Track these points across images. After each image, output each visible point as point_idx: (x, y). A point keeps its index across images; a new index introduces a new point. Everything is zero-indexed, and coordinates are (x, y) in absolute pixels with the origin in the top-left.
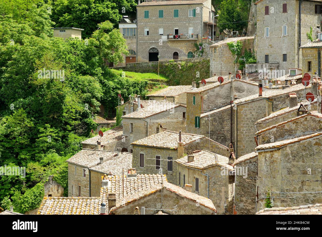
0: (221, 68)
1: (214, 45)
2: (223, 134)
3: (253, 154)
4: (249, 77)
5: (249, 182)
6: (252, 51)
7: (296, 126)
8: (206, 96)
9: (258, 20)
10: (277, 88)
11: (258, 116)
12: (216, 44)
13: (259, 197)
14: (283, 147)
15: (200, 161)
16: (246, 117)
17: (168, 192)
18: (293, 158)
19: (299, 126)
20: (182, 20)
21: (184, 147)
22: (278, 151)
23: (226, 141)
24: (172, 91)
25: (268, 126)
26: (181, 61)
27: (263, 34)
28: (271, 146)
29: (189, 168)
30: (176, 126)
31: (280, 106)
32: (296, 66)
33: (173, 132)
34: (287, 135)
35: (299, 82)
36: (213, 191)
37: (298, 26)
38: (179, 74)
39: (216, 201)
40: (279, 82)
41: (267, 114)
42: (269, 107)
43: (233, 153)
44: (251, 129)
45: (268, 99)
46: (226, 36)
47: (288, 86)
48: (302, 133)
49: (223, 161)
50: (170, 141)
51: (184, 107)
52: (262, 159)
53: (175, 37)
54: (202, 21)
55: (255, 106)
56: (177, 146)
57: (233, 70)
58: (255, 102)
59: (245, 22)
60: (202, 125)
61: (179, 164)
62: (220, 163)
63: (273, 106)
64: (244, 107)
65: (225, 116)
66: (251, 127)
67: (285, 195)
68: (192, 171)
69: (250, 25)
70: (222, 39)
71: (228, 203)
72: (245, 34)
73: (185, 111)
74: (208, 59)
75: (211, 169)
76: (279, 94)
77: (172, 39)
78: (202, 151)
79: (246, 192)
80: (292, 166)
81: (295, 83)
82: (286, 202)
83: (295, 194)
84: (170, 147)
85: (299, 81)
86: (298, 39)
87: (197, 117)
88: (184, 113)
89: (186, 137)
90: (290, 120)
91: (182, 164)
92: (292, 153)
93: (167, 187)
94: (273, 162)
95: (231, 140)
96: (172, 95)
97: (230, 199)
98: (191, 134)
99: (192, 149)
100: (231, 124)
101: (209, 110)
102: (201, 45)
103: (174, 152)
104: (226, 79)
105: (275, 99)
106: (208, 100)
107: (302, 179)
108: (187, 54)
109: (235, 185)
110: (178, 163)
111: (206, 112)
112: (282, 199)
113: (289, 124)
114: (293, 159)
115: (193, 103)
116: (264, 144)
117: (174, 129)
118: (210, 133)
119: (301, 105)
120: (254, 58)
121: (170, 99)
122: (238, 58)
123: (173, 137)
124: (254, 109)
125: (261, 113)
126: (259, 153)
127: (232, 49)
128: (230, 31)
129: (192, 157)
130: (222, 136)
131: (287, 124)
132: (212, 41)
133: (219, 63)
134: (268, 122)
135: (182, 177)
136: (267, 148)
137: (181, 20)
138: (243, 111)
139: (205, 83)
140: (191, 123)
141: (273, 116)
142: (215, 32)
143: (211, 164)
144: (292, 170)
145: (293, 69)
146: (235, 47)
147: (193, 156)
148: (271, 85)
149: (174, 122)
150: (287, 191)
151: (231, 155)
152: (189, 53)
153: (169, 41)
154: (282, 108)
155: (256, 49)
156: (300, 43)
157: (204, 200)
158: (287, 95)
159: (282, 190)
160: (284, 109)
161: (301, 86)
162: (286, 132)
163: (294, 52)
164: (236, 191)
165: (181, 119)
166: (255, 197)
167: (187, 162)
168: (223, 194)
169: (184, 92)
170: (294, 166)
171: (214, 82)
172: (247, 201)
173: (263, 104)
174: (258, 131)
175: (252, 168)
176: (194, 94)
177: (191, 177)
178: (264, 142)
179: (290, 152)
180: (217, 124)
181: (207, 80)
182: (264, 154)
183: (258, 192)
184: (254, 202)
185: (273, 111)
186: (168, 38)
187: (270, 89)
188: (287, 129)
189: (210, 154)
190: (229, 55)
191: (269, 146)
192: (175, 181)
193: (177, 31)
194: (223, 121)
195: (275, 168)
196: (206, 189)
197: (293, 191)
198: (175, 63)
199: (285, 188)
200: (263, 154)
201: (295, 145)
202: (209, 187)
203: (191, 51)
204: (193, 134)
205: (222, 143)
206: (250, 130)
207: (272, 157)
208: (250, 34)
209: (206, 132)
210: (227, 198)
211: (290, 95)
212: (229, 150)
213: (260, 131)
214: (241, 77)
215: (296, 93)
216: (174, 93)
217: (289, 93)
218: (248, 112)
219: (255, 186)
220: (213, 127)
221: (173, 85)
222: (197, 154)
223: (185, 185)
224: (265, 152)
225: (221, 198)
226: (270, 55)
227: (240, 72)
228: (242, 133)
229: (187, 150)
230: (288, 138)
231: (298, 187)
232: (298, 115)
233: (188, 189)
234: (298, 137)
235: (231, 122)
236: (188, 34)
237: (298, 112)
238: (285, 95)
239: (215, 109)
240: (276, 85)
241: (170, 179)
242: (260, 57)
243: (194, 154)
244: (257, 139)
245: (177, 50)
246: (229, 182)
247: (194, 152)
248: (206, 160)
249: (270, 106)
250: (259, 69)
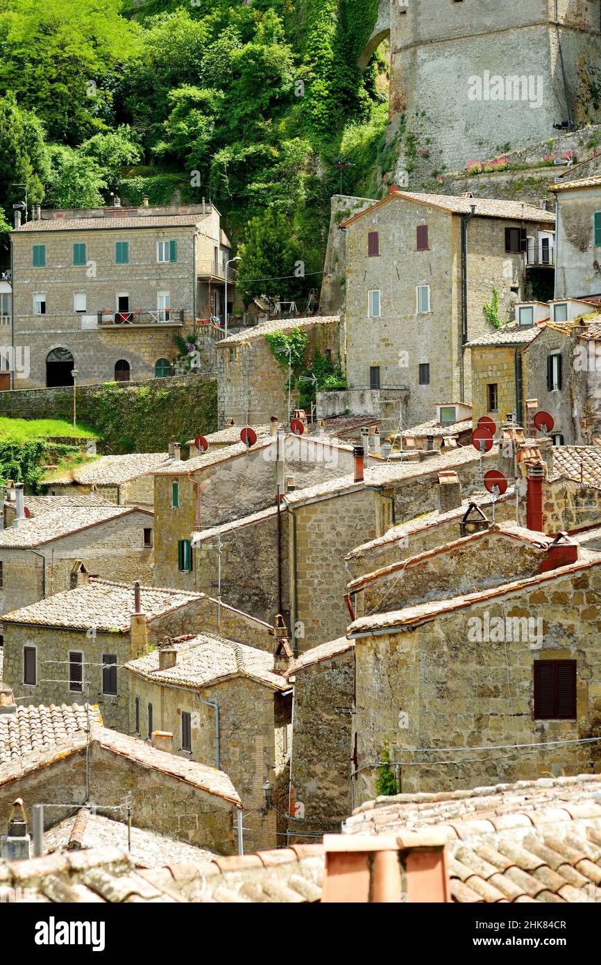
0: (250, 403)
1: (228, 340)
2: (257, 588)
3: (341, 644)
4: (327, 429)
5: (332, 720)
6: (334, 356)
7: (458, 563)
8: (208, 481)
9: (350, 271)
10: (406, 459)
11: (353, 535)
12: (234, 338)
13: (360, 763)
14: (423, 622)
15: (195, 664)
16: (320, 541)
17: (107, 754)
18: (453, 653)
19: (466, 564)
20: (139, 272)
21: (148, 627)
22: (409, 635)
23: (265, 607)
24: (113, 468)
25: (383, 564)
26: (137, 385)
27: (365, 308)
28: (391, 621)
29: (164, 686)
30: (125, 569)
31: (414, 508)
32: (456, 398)
33: (118, 586)
34: (434, 590)
35: (463, 440)
36: (232, 748)
37: (458, 288)
38: (132, 422)
39: (239, 775)
40: (410, 443)
41: (378, 531)
42: (384, 510)
43: (285, 640)
44: (334, 572)
45: (381, 489)
46: (261, 314)
47: (435, 454)
48: (475, 582)
49: (259, 663)
50: (110, 609)
51: (146, 513)
52: (365, 656)
53: (118, 319)
54: (194, 273)
55: (343, 509)
56: (128, 623)
57: (283, 410)
58: (346, 498)
59: (314, 276)
60: (197, 563)
61: (136, 675)
62: (249, 670)
63: (393, 508)
64: (315, 511)
65: (261, 538)
66: (335, 567)
67: (432, 756)
68: (172, 693)
69: (328, 285)
70: (252, 324)
71: (273, 782)
72: (315, 310)
73: (150, 525)
74: (213, 379)
75: (226, 686)
76: (408, 475)
77: (111, 323)
78: (199, 637)
79: (323, 750)
80: (449, 674)
81: (454, 443)
82: (434, 774)
83: (459, 753)
84: (110, 627)
85: (464, 438)
86: (460, 323)
87: (183, 542)
88: (147, 532)
89: (154, 597)
90: (441, 547)
91: (144, 673)
92: (448, 640)
93: (103, 742)
94: (396, 665)
95: (281, 604)
96: (113, 481)
97: (278, 770)
98: (169, 590)
99: (171, 633)
100: (280, 560)
101: (217, 521)
102: (192, 340)
103: (119, 641)
104: (264, 435)
105: (399, 490)
106: (215, 494)
107: (477, 711)
108: (153, 365)
109: (294, 730)
110: (132, 671)
111: (208, 528)
112: (424, 767)
113: (440, 559)
114: (451, 656)
115: (172, 503)
116: (372, 614)
117: (120, 578)
118: (222, 587)
119: (472, 505)
120: (339, 375)
121: (108, 492)
122: (296, 375)
123: (116, 598)
124: (342, 518)
125: (361, 529)
126: (359, 641)
127: (279, 350)
128: (271, 301)
129: (171, 655)
130: (255, 595)
131: (434, 558)
132: (224, 328)
133: (242, 389)
134: (382, 554)
135: (144, 711)
136: (381, 626)
137: (135, 272)
138: (312, 522)
139: (204, 446)
140: (167, 557)
141: (395, 537)
142: (230, 305)
143: (226, 672)
144: (450, 685)
145: (447, 404)
146: (287, 346)
147: (173, 650)
148: (388, 451)
149: (121, 557)
150: (437, 745)
151: (281, 646)
152: (159, 363)
153: (103, 329)
154: (419, 515)
155: (344, 351)
156: (466, 333)
157: (207, 774)
158: (433, 479)
159: (423, 743)
160: (425, 517)
161: (469, 453)
162: (432, 580)
163: (448, 358)
164: (295, 748)
165: (138, 547)
166: (349, 764)
167: (158, 667)
168: (258, 756)
169: (146, 470)
170: (454, 674)
171: (230, 444)
172: (325, 774)
173: (366, 503)
174: (355, 577)
175: (339, 681)
176: (176, 477)
177: (170, 711)
178: (370, 608)
179: (442, 636)
180: (239, 560)
181: (209, 438)
182: (373, 642)
183: (356, 749)
184: (346, 778)
185: (394, 521)
186: (100, 322)
187: (385, 460)
188: (434, 573)
189: (222, 644)
190: (272, 368)
191: (386, 621)
192: (124, 723)
193: (124, 302)
194: (257, 552)
195: (403, 682)
196: (212, 743)
197: (453, 744)
198: (121, 391)
199: (432, 735)
200: (369, 644)
201: (456, 618)
202: (219, 738)
203: (165, 357)
204: (174, 591)
205: (254, 612)
206: (331, 574)
207: (393, 651)
208: (327, 308)
209: (209, 584)
210: (270, 767)
211: (440, 479)
212: (275, 633)
213: (360, 579)
214: (306, 429)
215: (456, 473)
216: (118, 475)
217: (438, 471)
218: (325, 526)
219: (348, 732)
220: (228, 570)
221: (116, 453)
222: (186, 645)
223: (154, 733)
224: (374, 637)
225: (254, 767)
226: (382, 366)
227: (302, 415)
228: (310, 583)
229: (157, 633)
230: (438, 596)
231: (466, 734)
232: (464, 532)
233: (161, 746)
234: (463, 594)
235: (280, 553)
236: (155, 309)
237: (464, 525)
238: (428, 476)
239: (235, 517)
240: (402, 450)
241: (109, 718)
242: (355, 372)
243: (176, 645)
244: (353, 600)
245: (125, 353)
246: (276, 722)
247: (175, 639)
248: (209, 660)
249: (386, 509)
250: (353, 407)
